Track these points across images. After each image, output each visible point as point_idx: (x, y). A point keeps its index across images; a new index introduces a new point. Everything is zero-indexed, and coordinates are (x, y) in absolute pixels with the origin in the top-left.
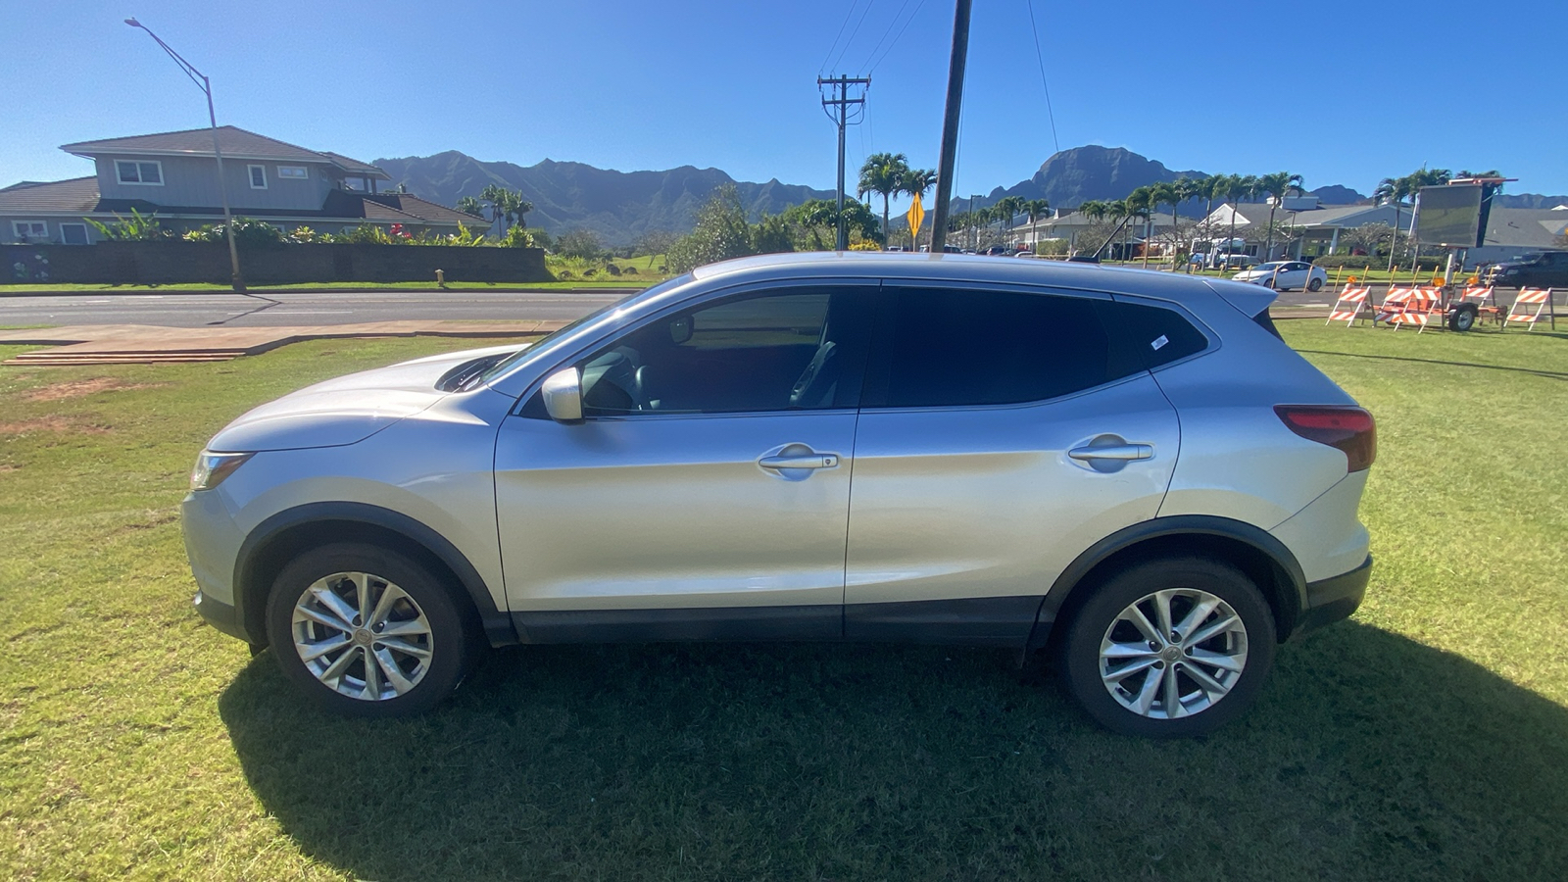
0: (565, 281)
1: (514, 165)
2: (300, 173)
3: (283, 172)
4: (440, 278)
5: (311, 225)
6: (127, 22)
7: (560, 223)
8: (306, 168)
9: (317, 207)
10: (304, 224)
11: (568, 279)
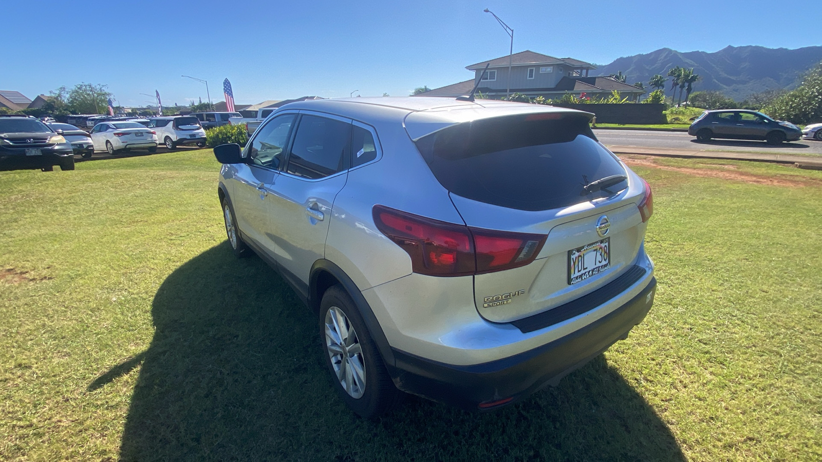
0: (673, 124)
1: (703, 52)
2: (549, 69)
3: (543, 70)
4: (594, 121)
5: (544, 95)
6: (484, 11)
7: (727, 87)
8: (552, 67)
9: (553, 86)
10: (541, 95)
11: (676, 122)
